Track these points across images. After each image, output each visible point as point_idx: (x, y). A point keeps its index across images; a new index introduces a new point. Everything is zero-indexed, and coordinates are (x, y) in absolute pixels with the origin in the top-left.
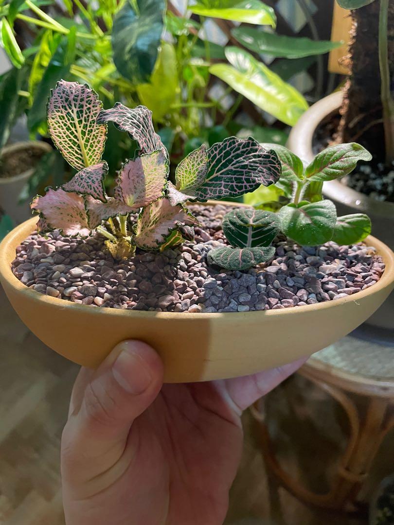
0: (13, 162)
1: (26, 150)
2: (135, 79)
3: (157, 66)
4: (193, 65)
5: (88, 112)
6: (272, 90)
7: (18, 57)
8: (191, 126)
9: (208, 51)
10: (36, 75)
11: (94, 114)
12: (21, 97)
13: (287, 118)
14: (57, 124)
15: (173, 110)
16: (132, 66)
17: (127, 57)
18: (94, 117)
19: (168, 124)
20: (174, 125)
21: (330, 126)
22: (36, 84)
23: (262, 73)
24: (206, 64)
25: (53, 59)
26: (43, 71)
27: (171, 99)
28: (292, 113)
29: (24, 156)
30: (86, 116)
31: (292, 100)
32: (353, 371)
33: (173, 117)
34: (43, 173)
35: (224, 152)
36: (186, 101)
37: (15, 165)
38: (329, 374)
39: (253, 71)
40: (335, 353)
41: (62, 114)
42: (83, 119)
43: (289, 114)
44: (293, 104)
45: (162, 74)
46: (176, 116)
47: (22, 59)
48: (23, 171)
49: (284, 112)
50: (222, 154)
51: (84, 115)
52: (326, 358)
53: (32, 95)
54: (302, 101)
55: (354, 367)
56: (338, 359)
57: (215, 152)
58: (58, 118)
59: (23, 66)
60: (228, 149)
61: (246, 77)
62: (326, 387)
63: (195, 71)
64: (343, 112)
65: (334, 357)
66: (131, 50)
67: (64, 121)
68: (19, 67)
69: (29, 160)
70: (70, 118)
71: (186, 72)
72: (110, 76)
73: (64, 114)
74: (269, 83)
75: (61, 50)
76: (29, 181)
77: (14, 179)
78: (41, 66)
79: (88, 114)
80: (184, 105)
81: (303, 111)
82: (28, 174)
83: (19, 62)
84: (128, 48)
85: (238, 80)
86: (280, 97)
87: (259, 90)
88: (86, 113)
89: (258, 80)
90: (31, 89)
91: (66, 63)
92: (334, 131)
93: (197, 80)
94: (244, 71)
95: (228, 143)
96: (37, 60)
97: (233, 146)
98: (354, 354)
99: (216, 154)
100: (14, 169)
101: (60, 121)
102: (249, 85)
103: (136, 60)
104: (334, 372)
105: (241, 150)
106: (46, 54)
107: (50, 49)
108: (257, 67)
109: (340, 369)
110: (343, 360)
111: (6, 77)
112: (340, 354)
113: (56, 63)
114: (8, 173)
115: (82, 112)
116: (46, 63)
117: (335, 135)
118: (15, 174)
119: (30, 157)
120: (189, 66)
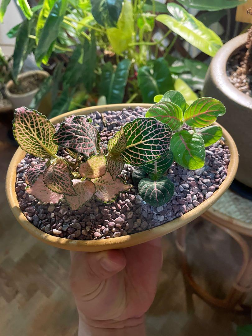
0: (25, 84)
1: (33, 76)
2: (106, 24)
3: (120, 17)
4: (144, 16)
5: (43, 131)
6: (198, 32)
7: (29, 12)
8: (142, 59)
9: (154, 7)
10: (41, 24)
11: (47, 130)
12: (31, 39)
13: (209, 51)
14: (25, 143)
15: (130, 47)
16: (105, 15)
17: (101, 9)
18: (48, 132)
19: (126, 57)
20: (130, 58)
21: (238, 57)
22: (40, 30)
23: (191, 21)
24: (154, 15)
25: (52, 12)
26: (45, 21)
27: (129, 40)
28: (212, 48)
29: (32, 80)
30: (43, 134)
31: (212, 39)
32: (247, 221)
33: (129, 52)
34: (44, 91)
35: (135, 129)
36: (138, 41)
37: (26, 86)
38: (231, 223)
39: (186, 19)
40: (236, 210)
41: (27, 138)
42: (42, 137)
43: (210, 49)
44: (212, 41)
45: (123, 22)
46: (132, 52)
47: (31, 13)
48: (31, 90)
49: (207, 47)
50: (135, 131)
51: (42, 134)
52: (229, 213)
53: (38, 37)
54: (218, 40)
55: (248, 219)
56: (238, 213)
57: (130, 129)
58: (25, 140)
59: (32, 18)
60: (138, 127)
61: (181, 23)
62: (228, 231)
63: (145, 20)
64: (247, 46)
65: (235, 212)
66: (104, 4)
67: (29, 141)
68: (29, 19)
69: (35, 82)
70: (33, 139)
71: (139, 21)
72: (89, 23)
73: (28, 138)
74: (196, 28)
75: (57, 6)
76: (36, 96)
77: (26, 95)
78: (44, 18)
79: (44, 132)
80: (137, 44)
81: (219, 47)
82: (35, 92)
83: (29, 15)
84: (102, 3)
85: (175, 25)
86: (204, 37)
87: (189, 32)
88: (42, 133)
89: (188, 25)
90: (37, 34)
91: (60, 15)
92: (241, 60)
93: (146, 27)
94: (180, 19)
95: (137, 123)
96: (41, 14)
97: (141, 125)
98: (248, 211)
99: (130, 130)
100: (26, 88)
101: (27, 141)
102: (183, 29)
103: (107, 11)
104: (235, 222)
105: (147, 128)
106: (47, 9)
107: (50, 6)
108: (188, 16)
109: (238, 220)
110: (241, 214)
111: (21, 26)
112: (239, 211)
113: (54, 15)
114: (22, 91)
115: (39, 133)
116: (47, 16)
117: (242, 63)
118: (27, 92)
119: (36, 80)
120: (141, 17)
